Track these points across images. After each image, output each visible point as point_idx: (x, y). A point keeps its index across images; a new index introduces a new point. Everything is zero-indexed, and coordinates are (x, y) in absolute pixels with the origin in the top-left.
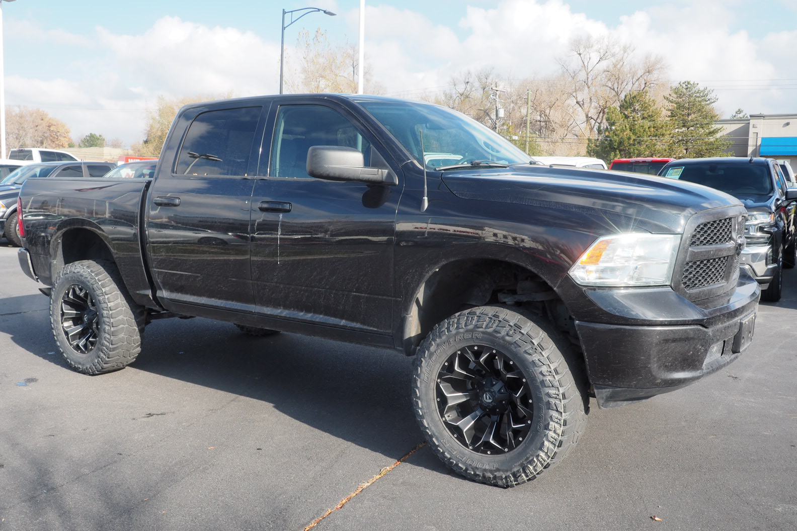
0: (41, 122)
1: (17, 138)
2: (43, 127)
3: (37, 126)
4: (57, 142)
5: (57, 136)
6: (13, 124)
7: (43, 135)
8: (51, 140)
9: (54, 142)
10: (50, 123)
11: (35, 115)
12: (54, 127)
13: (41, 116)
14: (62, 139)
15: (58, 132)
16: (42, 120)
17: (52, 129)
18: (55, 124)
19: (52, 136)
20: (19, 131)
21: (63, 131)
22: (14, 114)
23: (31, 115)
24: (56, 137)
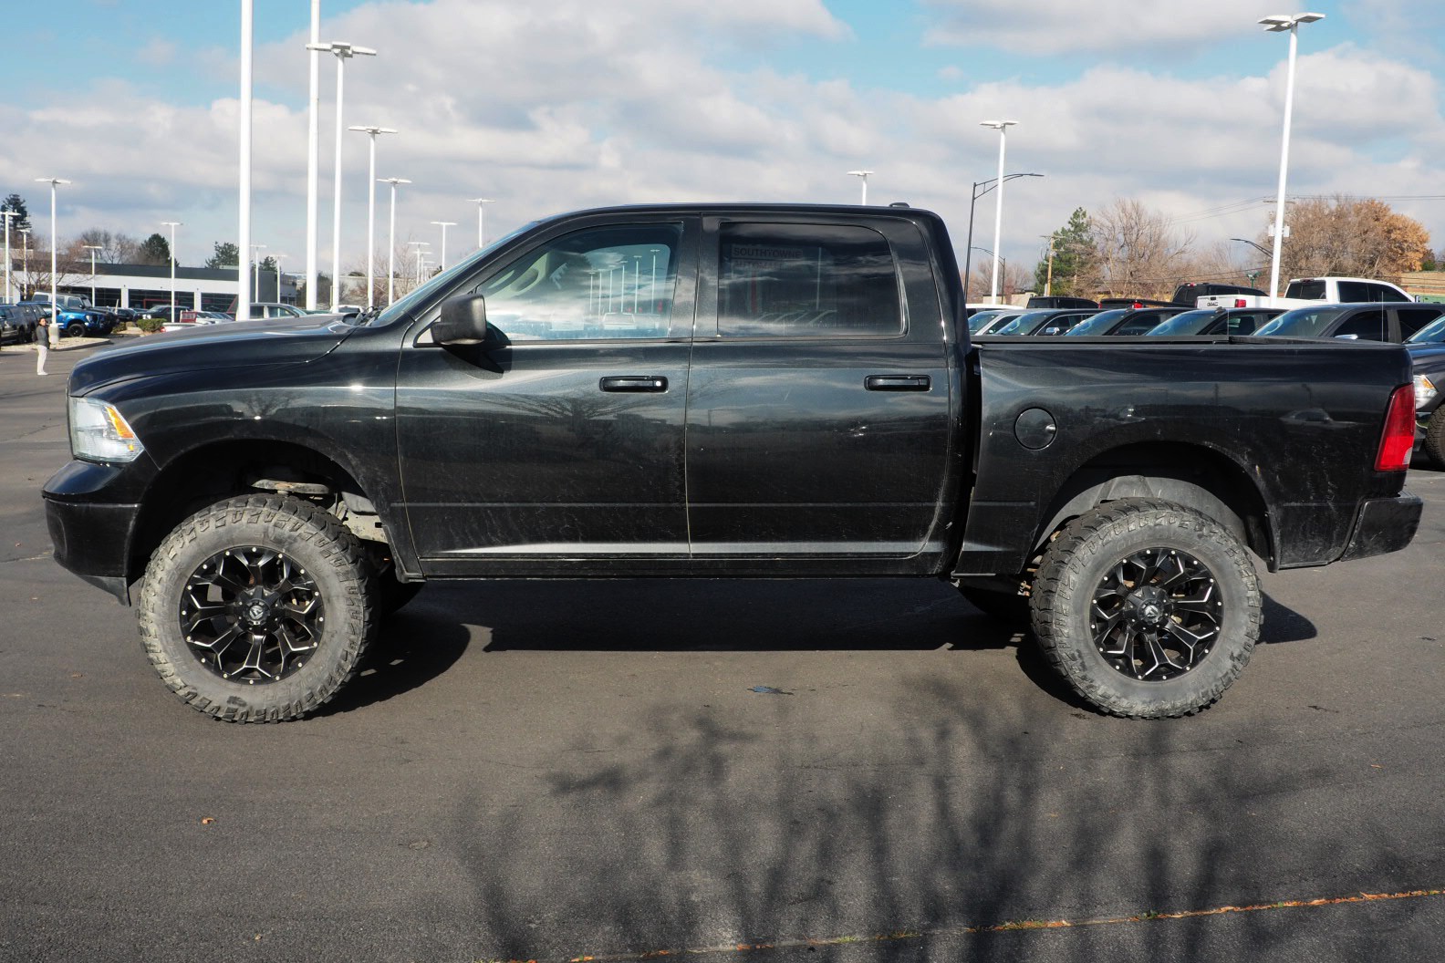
0: (1372, 223)
1: (1327, 256)
2: (1377, 235)
3: (1366, 232)
4: (1400, 262)
5: (1403, 250)
6: (1322, 230)
7: (1375, 249)
8: (1390, 258)
9: (1394, 260)
10: (1391, 225)
11: (1364, 211)
12: (1398, 232)
13: (1376, 212)
14: (1411, 254)
15: (1406, 241)
16: (1377, 220)
17: (1393, 236)
18: (1401, 226)
19: (1392, 250)
20: (1331, 243)
21: (1415, 239)
22: (1327, 212)
23: (1358, 212)
24: (1400, 252)
